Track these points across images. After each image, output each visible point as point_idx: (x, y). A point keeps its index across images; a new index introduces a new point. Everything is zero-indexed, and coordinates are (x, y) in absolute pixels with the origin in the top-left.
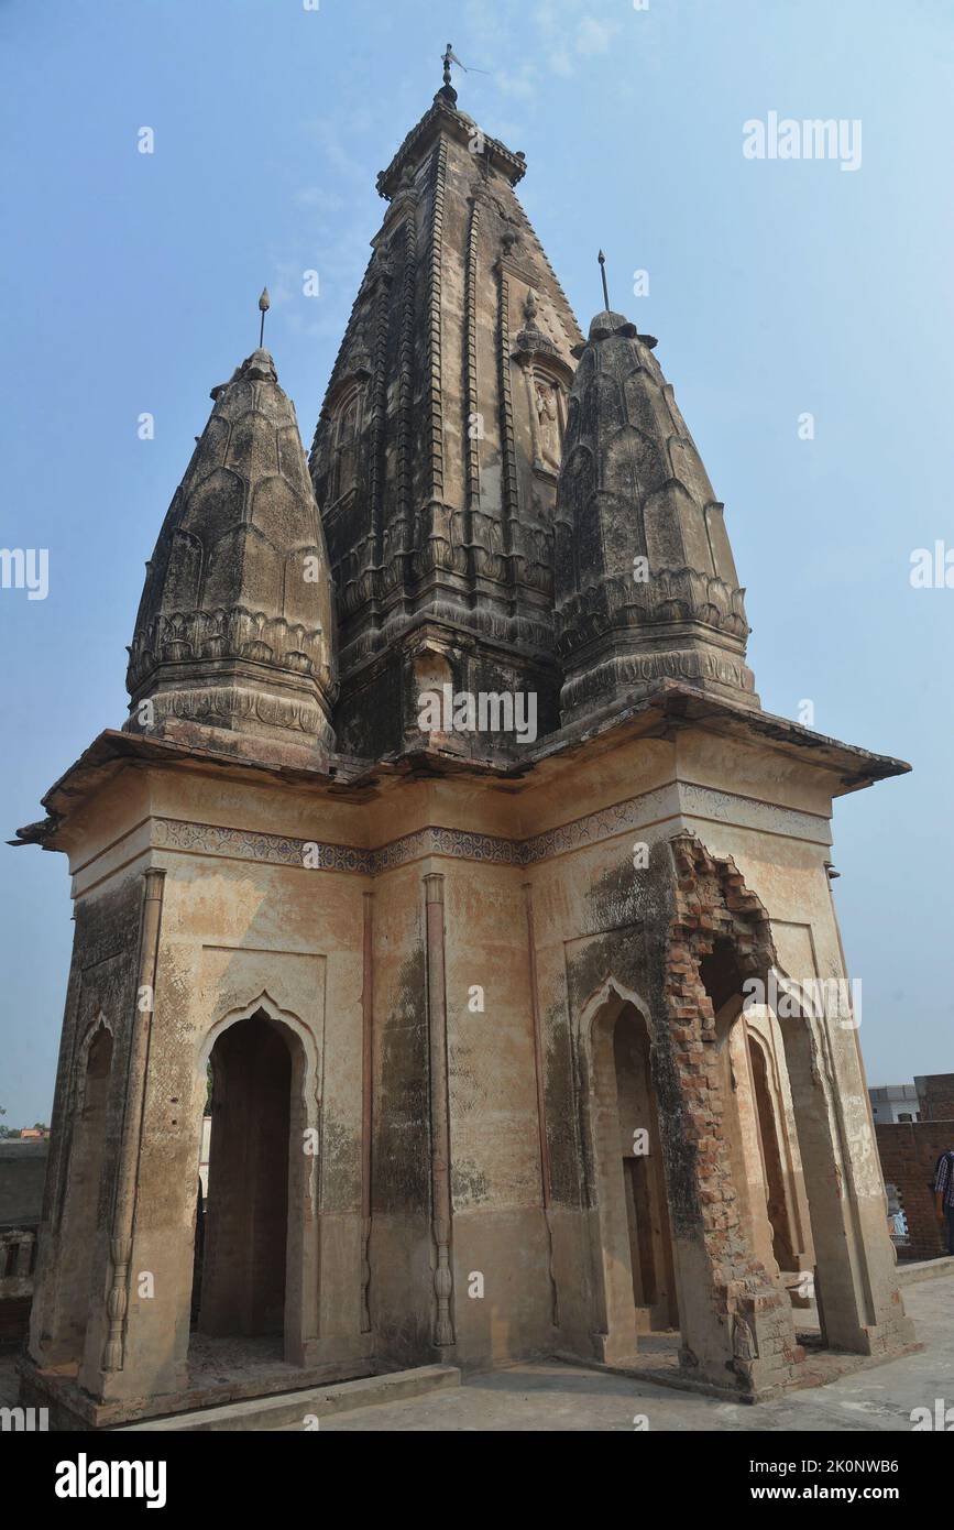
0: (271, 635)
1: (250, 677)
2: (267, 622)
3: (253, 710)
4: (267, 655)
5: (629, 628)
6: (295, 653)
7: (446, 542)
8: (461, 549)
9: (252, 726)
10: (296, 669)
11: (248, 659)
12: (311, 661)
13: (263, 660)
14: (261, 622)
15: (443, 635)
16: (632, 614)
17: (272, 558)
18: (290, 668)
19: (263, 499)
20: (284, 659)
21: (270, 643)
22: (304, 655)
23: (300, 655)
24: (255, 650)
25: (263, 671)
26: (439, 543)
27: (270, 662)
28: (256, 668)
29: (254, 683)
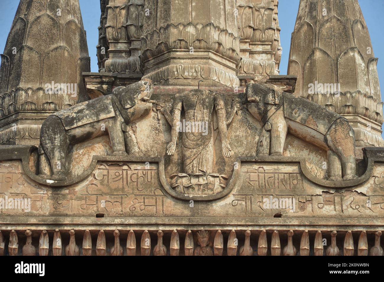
0: (35, 97)
1: (26, 119)
2: (33, 91)
3: (27, 134)
4: (33, 107)
5: (149, 61)
6: (47, 103)
7: (113, 27)
8: (123, 28)
9: (26, 141)
10: (49, 110)
11: (25, 111)
12: (56, 104)
13: (32, 110)
14: (30, 92)
15: (95, 80)
16: (148, 53)
17: (37, 59)
18: (46, 110)
19: (35, 29)
20: (42, 107)
21: (35, 101)
22: (51, 102)
23: (50, 103)
24: (27, 106)
25: (33, 114)
26: (109, 29)
27: (35, 110)
28: (29, 114)
29: (28, 121)
